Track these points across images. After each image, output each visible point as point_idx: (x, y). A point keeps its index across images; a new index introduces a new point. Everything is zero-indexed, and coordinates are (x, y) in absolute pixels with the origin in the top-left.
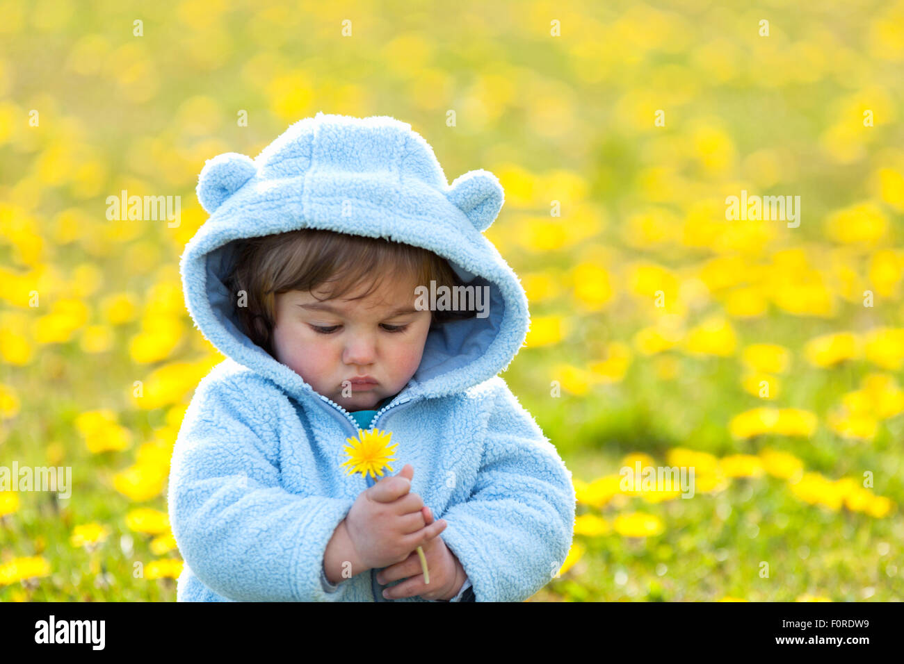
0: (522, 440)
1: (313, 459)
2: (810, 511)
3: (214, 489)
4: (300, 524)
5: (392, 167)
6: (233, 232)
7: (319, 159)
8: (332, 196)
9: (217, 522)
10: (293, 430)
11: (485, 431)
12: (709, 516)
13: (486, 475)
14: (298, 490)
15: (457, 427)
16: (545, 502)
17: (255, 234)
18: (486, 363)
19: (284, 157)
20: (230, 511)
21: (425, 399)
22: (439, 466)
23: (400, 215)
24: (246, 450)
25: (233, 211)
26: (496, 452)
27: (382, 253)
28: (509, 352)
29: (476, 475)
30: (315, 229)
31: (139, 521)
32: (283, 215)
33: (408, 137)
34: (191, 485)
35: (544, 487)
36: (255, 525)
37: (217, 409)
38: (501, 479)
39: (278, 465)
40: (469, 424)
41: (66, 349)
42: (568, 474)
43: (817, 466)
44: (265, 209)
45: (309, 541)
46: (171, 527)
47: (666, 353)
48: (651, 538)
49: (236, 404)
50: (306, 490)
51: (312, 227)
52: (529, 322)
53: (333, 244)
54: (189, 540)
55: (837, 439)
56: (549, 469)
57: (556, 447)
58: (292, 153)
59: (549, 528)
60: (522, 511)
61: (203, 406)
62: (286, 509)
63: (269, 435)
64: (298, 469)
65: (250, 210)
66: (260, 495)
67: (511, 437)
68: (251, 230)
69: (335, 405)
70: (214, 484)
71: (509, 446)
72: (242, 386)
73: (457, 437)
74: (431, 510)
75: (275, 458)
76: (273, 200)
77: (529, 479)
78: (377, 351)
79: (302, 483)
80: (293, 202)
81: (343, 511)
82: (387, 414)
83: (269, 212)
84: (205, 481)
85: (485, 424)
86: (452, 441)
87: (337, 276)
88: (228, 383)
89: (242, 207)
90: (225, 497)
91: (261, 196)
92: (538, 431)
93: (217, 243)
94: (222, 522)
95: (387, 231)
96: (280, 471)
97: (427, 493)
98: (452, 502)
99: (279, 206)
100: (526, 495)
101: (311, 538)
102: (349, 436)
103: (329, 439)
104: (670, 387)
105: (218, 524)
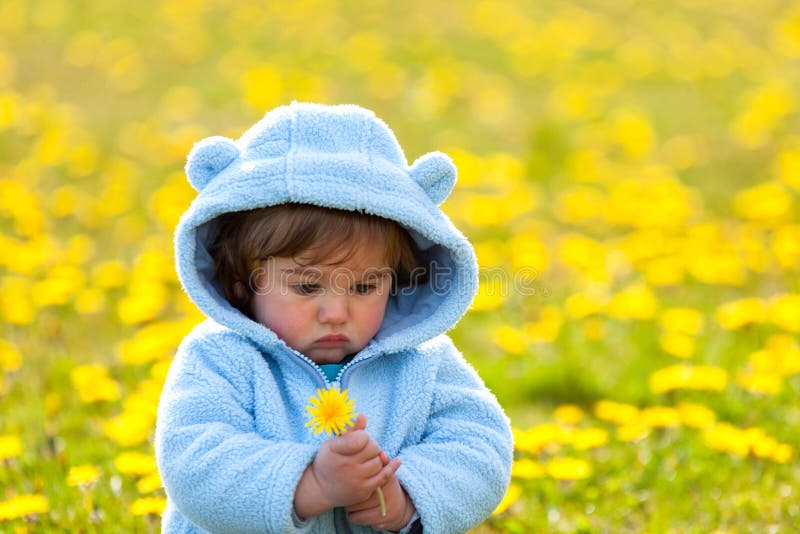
0: (466, 390)
1: (284, 408)
2: (721, 456)
3: (197, 434)
4: (273, 467)
5: (362, 149)
6: (225, 207)
7: (298, 141)
8: (312, 174)
9: (200, 464)
10: (266, 382)
11: (433, 382)
12: (631, 461)
13: (435, 422)
14: (271, 434)
15: (409, 379)
16: (486, 445)
17: (244, 208)
18: (437, 320)
19: (266, 140)
20: (212, 454)
21: (384, 355)
22: (393, 414)
23: (372, 190)
24: (225, 400)
25: (223, 188)
26: (445, 401)
27: (357, 225)
28: (458, 312)
29: (426, 422)
30: (298, 203)
31: (127, 463)
32: (268, 191)
33: (373, 123)
34: (175, 431)
35: (485, 431)
36: (233, 467)
37: (199, 363)
38: (448, 424)
39: (252, 413)
40: (420, 376)
41: (63, 310)
42: (507, 420)
43: (726, 417)
44: (252, 186)
45: (281, 482)
46: (157, 469)
47: (594, 316)
48: (580, 481)
49: (215, 359)
50: (278, 435)
51: (296, 201)
52: (478, 286)
53: (312, 217)
54: (174, 480)
55: (745, 393)
56: (490, 415)
57: (497, 397)
58: (272, 135)
59: (490, 468)
60: (466, 452)
61: (186, 361)
62: (261, 453)
63: (244, 386)
64: (270, 416)
65: (239, 187)
66: (237, 440)
67: (456, 388)
68: (240, 204)
69: (306, 359)
70: (197, 430)
71: (454, 396)
72: (221, 343)
73: (409, 388)
74: (386, 454)
75: (250, 407)
76: (260, 178)
77: (473, 425)
78: (349, 312)
79: (274, 429)
80: (277, 179)
81: (311, 455)
82: (351, 368)
83: (256, 188)
84: (189, 427)
85: (434, 377)
86: (404, 392)
87: (317, 244)
88: (209, 341)
89: (230, 184)
90: (207, 441)
91: (248, 175)
92: (481, 383)
93: (209, 216)
94: (204, 464)
95: (362, 205)
96: (255, 418)
97: (383, 438)
98: (405, 445)
99: (265, 183)
100: (470, 438)
101: (283, 480)
102: (318, 386)
103: (300, 388)
104: (596, 346)
105: (200, 466)
